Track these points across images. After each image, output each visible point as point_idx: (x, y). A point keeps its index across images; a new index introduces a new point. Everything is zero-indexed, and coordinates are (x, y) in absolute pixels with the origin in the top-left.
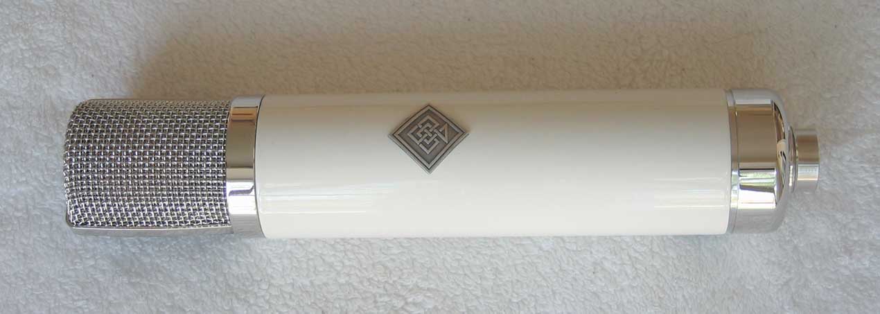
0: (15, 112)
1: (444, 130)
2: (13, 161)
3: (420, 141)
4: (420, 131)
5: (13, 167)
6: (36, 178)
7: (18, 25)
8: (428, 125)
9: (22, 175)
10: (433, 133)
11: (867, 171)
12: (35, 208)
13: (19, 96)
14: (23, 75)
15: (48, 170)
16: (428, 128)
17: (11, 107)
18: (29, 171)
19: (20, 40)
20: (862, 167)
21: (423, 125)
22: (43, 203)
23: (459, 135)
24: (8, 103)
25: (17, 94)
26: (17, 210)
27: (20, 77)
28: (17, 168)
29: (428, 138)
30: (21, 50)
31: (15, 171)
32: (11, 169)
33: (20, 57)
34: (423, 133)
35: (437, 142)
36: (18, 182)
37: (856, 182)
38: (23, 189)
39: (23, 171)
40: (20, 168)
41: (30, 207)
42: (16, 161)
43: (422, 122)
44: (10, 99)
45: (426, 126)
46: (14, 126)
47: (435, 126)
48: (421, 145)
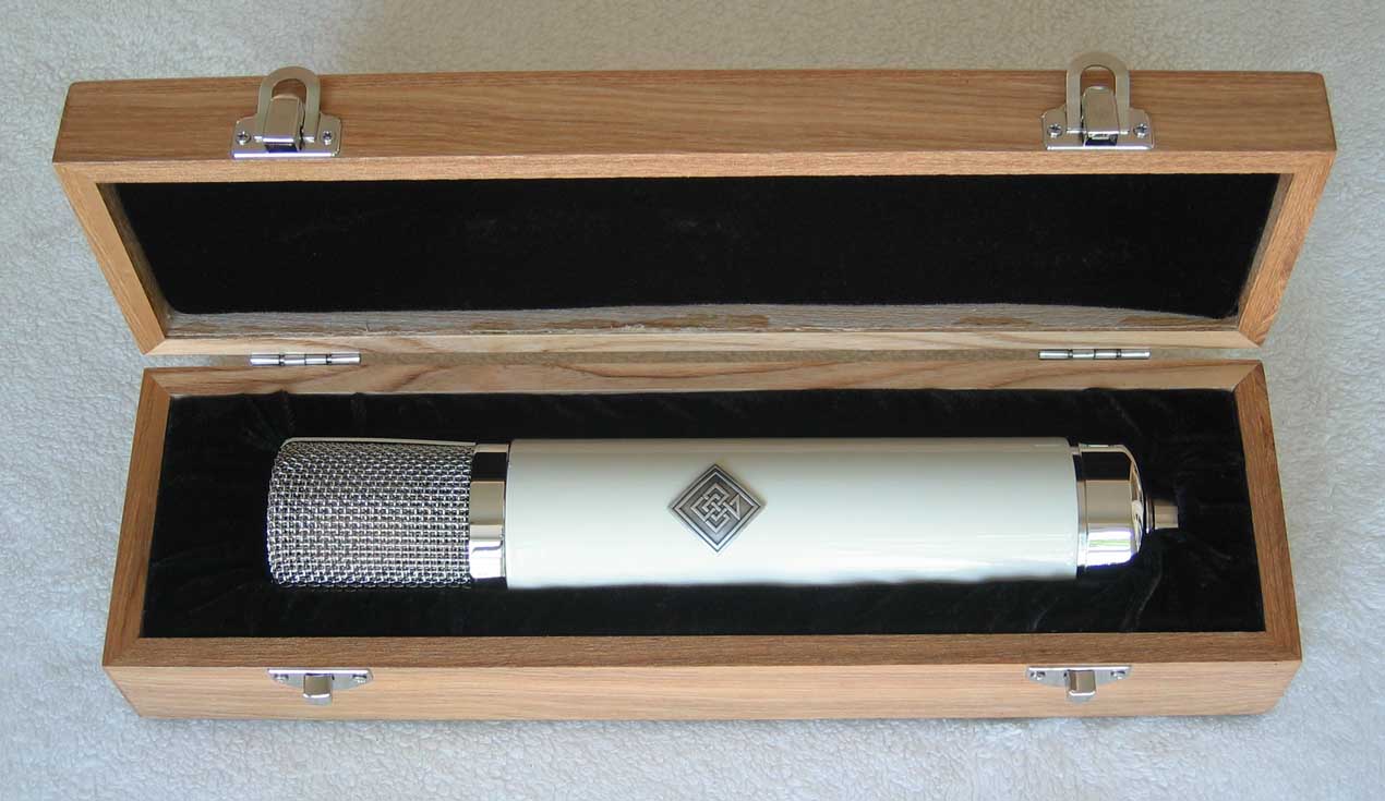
0: (86, 668)
1: (735, 504)
2: (82, 729)
3: (707, 516)
4: (707, 504)
5: (80, 736)
6: (109, 751)
7: (94, 558)
8: (716, 496)
9: (92, 747)
10: (722, 507)
11: (1141, 761)
12: (105, 789)
13: (92, 648)
14: (98, 621)
15: (123, 741)
16: (716, 501)
17: (81, 661)
18: (100, 742)
19: (95, 577)
20: (1136, 755)
21: (710, 496)
22: (117, 783)
23: (753, 510)
24: (77, 656)
25: (91, 645)
26: (82, 791)
27: (94, 624)
28: (85, 738)
29: (716, 514)
30: (98, 590)
31: (82, 742)
32: (77, 739)
33: (96, 599)
34: (710, 507)
35: (728, 518)
36: (85, 755)
37: (1128, 774)
38: (91, 763)
39: (93, 742)
40: (89, 738)
41: (99, 788)
42: (85, 729)
43: (708, 493)
44: (81, 651)
45: (712, 499)
46: (84, 685)
47: (725, 498)
48: (707, 523)
